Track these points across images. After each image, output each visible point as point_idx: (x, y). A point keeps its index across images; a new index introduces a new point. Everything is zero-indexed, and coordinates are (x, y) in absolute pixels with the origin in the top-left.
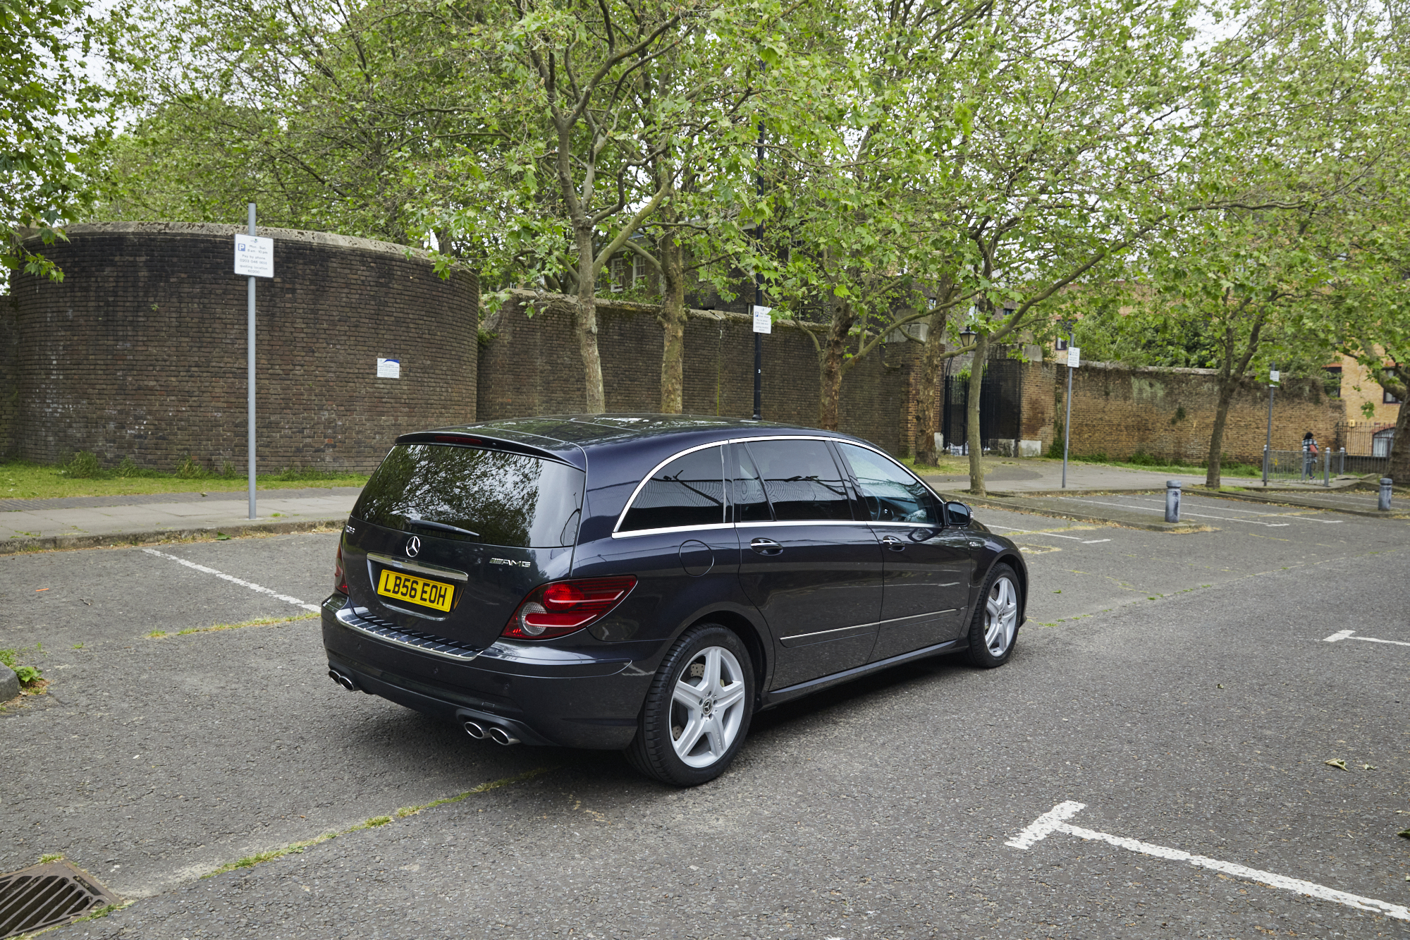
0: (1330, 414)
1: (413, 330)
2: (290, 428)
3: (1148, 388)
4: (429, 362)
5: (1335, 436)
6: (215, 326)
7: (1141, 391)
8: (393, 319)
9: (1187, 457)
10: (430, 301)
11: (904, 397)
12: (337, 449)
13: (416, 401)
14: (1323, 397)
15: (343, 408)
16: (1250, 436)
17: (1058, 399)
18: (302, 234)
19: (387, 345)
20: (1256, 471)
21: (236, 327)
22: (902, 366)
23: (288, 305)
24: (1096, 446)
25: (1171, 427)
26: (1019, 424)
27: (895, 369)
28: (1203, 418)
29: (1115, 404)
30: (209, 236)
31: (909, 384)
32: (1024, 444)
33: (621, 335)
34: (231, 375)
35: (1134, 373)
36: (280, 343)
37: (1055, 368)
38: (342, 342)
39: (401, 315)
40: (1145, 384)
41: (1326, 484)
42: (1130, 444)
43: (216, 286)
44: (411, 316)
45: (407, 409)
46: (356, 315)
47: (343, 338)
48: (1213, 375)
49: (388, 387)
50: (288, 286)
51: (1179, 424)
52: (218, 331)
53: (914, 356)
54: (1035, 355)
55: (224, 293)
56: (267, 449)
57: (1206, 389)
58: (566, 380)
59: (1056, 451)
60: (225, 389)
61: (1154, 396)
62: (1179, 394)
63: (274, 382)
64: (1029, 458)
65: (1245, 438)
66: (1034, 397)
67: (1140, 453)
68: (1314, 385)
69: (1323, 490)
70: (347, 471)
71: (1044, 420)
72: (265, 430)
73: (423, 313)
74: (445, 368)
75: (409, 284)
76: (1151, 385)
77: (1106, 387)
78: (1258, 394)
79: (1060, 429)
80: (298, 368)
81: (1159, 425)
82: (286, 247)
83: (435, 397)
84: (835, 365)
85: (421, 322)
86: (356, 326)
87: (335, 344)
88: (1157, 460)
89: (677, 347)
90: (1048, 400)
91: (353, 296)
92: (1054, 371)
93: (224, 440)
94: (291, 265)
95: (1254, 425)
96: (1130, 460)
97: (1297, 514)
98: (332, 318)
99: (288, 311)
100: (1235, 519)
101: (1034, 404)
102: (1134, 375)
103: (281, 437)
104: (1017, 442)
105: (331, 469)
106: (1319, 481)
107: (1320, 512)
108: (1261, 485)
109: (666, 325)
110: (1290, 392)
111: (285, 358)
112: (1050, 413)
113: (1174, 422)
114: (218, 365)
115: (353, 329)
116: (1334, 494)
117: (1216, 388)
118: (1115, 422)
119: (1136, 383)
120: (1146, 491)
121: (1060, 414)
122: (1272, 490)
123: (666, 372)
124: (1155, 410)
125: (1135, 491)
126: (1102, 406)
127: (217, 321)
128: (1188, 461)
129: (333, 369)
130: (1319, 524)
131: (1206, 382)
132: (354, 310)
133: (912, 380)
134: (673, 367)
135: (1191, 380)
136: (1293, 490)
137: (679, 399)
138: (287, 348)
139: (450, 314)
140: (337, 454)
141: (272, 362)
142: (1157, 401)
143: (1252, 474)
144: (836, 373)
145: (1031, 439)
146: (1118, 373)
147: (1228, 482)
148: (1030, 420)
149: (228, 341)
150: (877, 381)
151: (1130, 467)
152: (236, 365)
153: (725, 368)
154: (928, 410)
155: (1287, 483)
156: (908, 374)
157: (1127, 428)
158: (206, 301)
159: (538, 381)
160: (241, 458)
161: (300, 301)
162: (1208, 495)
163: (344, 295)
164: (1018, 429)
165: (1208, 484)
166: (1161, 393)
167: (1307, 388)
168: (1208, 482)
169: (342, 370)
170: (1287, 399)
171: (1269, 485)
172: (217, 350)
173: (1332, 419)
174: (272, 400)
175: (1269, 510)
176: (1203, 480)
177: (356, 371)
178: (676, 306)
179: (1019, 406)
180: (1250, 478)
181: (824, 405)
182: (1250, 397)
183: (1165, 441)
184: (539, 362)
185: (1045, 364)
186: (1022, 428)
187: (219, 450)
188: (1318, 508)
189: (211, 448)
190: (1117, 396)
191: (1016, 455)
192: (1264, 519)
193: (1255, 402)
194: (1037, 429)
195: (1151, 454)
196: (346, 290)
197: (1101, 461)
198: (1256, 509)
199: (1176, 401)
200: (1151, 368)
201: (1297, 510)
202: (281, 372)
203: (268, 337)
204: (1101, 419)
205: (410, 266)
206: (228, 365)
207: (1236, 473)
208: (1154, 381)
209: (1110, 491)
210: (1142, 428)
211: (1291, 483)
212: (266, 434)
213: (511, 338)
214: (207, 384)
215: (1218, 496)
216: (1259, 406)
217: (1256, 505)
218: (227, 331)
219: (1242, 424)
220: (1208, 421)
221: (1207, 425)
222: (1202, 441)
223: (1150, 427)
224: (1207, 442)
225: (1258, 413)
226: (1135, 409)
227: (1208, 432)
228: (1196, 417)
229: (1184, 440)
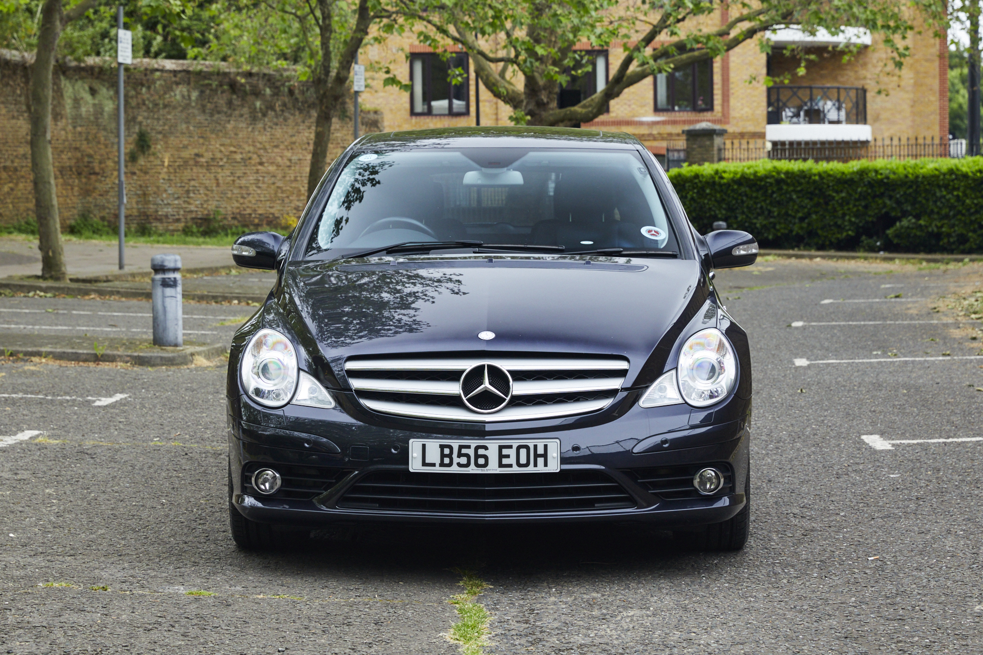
3: (88, 97)
7: (77, 101)
9: (159, 219)
16: (252, 178)
24: (22, 207)
25: (131, 167)
28: (178, 149)
35: (64, 69)
40: (82, 89)
48: (187, 72)
51: (141, 161)
57: (178, 97)
61: (99, 110)
62: (138, 106)
65: (243, 182)
67: (85, 216)
76: (93, 92)
77: (26, 97)
78: (258, 104)
81: (111, 164)
95: (255, 159)
102: (64, 73)
113: (133, 158)
117: (195, 95)
119: (68, 89)
124: (102, 135)
126: (22, 131)
128: (161, 227)
131: (177, 84)
135: (154, 82)
142: (105, 120)
157: (61, 170)
166: (109, 106)
170: (301, 110)
182: (245, 110)
193: (254, 119)
195: (103, 219)
199: (134, 119)
200: (91, 60)
204: (24, 156)
208: (96, 85)
210: (85, 171)
216: (260, 125)
219: (238, 157)
220: (186, 154)
221: (186, 162)
222: (180, 191)
223: (97, 170)
224: (188, 192)
225: (260, 138)
226: (70, 136)
227: (187, 174)
228: (167, 148)
229: (151, 190)
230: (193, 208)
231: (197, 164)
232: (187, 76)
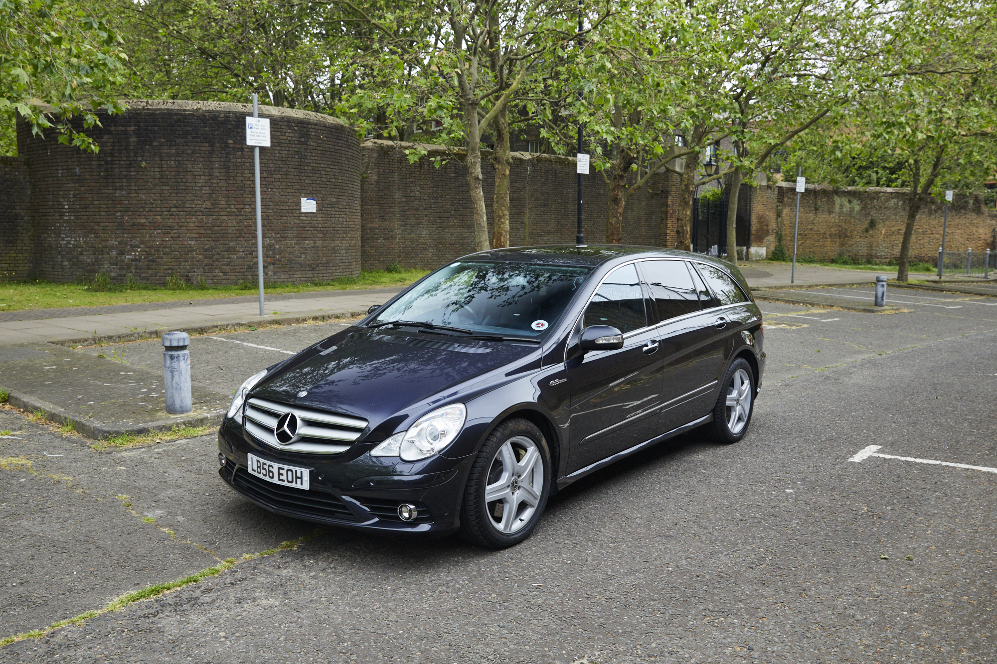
0: (988, 221)
1: (324, 176)
2: (243, 251)
3: (847, 204)
4: (334, 200)
5: (992, 239)
6: (187, 177)
7: (842, 206)
8: (310, 168)
9: (877, 257)
10: (334, 154)
11: (663, 216)
12: (276, 266)
13: (327, 229)
14: (985, 209)
15: (279, 236)
16: (926, 240)
17: (779, 215)
18: (245, 106)
19: (307, 188)
20: (931, 268)
21: (203, 177)
22: (662, 191)
23: (239, 160)
24: (807, 250)
25: (865, 234)
26: (749, 235)
27: (656, 194)
28: (890, 227)
29: (823, 217)
30: (180, 110)
31: (667, 206)
32: (753, 250)
33: (456, 173)
34: (200, 213)
35: (837, 192)
36: (234, 189)
37: (776, 190)
38: (277, 187)
39: (316, 165)
40: (845, 201)
41: (986, 277)
42: (832, 248)
43: (187, 148)
44: (322, 165)
45: (321, 235)
46: (286, 166)
47: (277, 183)
48: (898, 193)
49: (309, 219)
50: (238, 146)
51: (871, 232)
52: (189, 181)
53: (671, 183)
54: (762, 180)
55: (193, 153)
56: (228, 267)
57: (892, 204)
58: (417, 209)
59: (778, 255)
60: (196, 224)
61: (852, 210)
62: (871, 208)
63: (231, 218)
64: (757, 261)
65: (922, 242)
66: (761, 213)
67: (841, 255)
68: (976, 199)
69: (984, 282)
70: (283, 282)
71: (768, 231)
72: (226, 253)
73: (330, 163)
74: (344, 204)
75: (320, 141)
76: (850, 202)
77: (816, 204)
78: (933, 207)
79: (780, 238)
80: (247, 207)
81: (855, 233)
82: (236, 117)
83: (340, 226)
84: (620, 193)
85: (329, 170)
86: (286, 175)
87: (272, 189)
88: (855, 261)
89: (505, 183)
90: (771, 215)
91: (284, 152)
92: (776, 193)
93: (197, 261)
94: (239, 130)
95: (929, 231)
96: (833, 261)
97: (967, 299)
98: (269, 169)
99: (238, 164)
100: (922, 303)
101: (761, 219)
102: (836, 194)
103: (237, 258)
104: (748, 248)
105: (272, 280)
106: (980, 275)
107: (983, 297)
108: (937, 278)
109: (497, 166)
110: (959, 205)
111: (238, 199)
112: (773, 225)
113: (867, 230)
114: (191, 206)
115: (284, 177)
116: (992, 284)
117: (900, 203)
118: (822, 231)
119: (838, 200)
120: (853, 284)
121: (780, 225)
122: (946, 282)
123: (497, 202)
124: (852, 221)
125: (845, 285)
126: (812, 218)
127: (189, 173)
128: (878, 261)
129: (271, 207)
130: (983, 306)
131: (892, 198)
132: (284, 163)
133: (670, 203)
134: (502, 198)
135: (881, 197)
136: (961, 282)
137: (507, 222)
138: (239, 192)
139: (347, 163)
140: (277, 270)
141: (229, 203)
142: (855, 214)
143: (928, 270)
144: (620, 200)
145: (759, 246)
146: (824, 192)
147: (914, 277)
148: (757, 231)
149: (197, 188)
150: (644, 203)
151: (834, 267)
152: (204, 206)
153: (532, 196)
154: (686, 226)
155: (956, 276)
156: (667, 198)
157: (831, 235)
158: (180, 159)
159: (397, 211)
160: (209, 274)
161: (247, 157)
162: (899, 286)
163: (277, 152)
164: (749, 238)
165: (899, 279)
166: (857, 208)
167: (971, 202)
168: (898, 277)
169: (278, 207)
170: (956, 210)
171: (943, 278)
172: (190, 195)
173: (990, 226)
174: (230, 231)
175: (946, 297)
176: (895, 275)
177: (287, 208)
178: (505, 151)
179: (749, 221)
180: (927, 273)
181: (611, 224)
182: (926, 210)
183: (860, 245)
184: (397, 196)
185: (769, 187)
186: (752, 238)
187: (193, 268)
188: (981, 295)
189: (188, 267)
190: (823, 211)
191: (747, 259)
192: (944, 303)
193: (930, 213)
194: (763, 238)
195: (849, 256)
196: (278, 148)
197: (811, 262)
198: (935, 296)
199: (869, 214)
200: (849, 188)
201: (966, 297)
202: (236, 210)
203: (225, 185)
204: (811, 229)
205: (320, 128)
206: (198, 206)
207: (916, 270)
208: (852, 199)
209: (826, 285)
210: (843, 236)
211: (959, 276)
212: (227, 256)
213: (376, 178)
214: (183, 220)
215: (907, 287)
216: (933, 217)
217: (935, 293)
218: (196, 181)
219: (920, 231)
220: (893, 229)
221: (893, 233)
222: (889, 245)
223: (849, 235)
224: (893, 245)
225: (932, 222)
226: (837, 221)
227: (893, 238)
228: (884, 226)
229: (875, 244)
230: (894, 253)
231: (899, 233)
232: (897, 195)
